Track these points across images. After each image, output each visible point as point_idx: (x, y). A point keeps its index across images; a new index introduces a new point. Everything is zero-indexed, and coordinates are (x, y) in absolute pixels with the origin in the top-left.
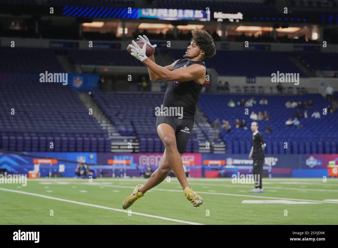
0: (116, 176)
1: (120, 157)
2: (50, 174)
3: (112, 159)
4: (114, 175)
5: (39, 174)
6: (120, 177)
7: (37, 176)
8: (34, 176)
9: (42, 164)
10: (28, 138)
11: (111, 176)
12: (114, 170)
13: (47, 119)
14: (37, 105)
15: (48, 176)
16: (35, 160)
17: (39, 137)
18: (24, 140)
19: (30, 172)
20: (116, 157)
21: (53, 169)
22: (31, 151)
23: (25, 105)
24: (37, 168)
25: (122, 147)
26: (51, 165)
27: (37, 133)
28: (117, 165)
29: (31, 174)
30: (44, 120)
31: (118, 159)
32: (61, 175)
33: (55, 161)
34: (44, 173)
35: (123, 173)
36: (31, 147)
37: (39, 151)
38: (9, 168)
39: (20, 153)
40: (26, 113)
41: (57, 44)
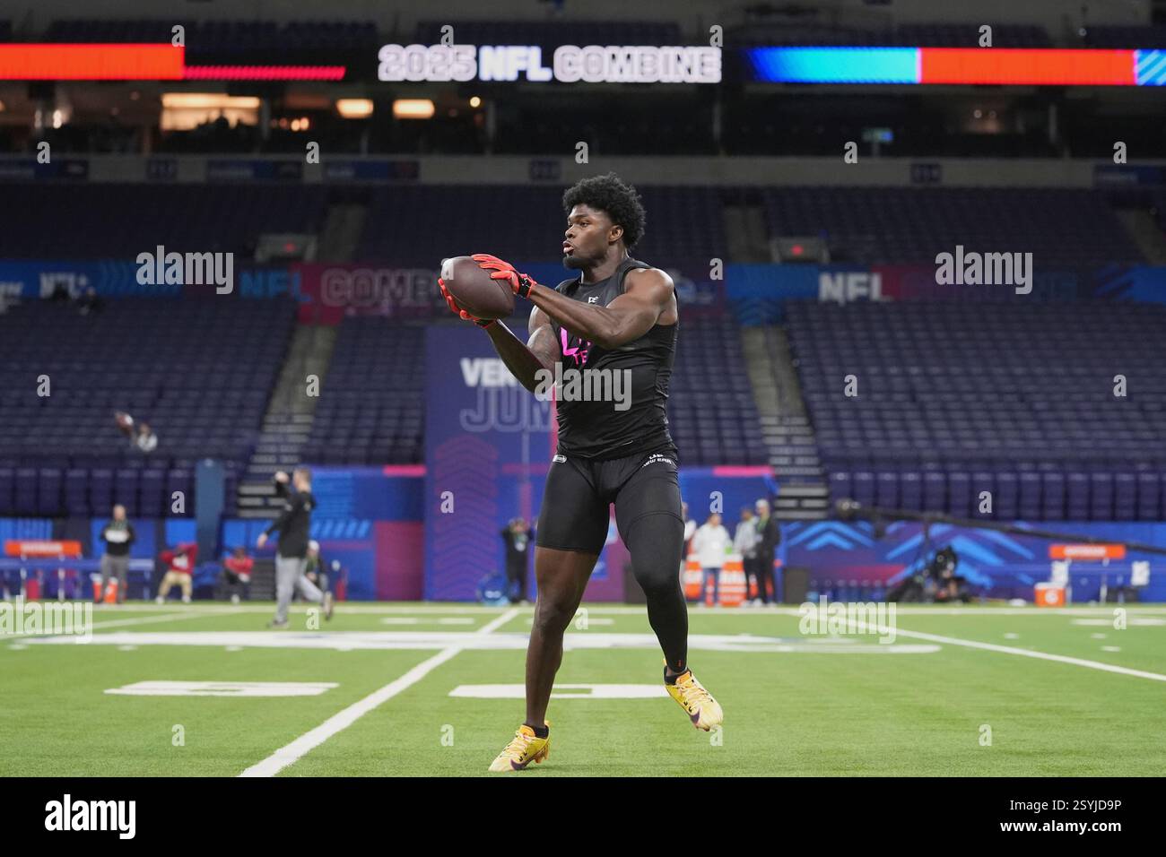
2: (1104, 592)
5: (1069, 593)
7: (1062, 601)
8: (1051, 598)
9: (1076, 561)
10: (1030, 477)
14: (1060, 370)
15: (1095, 597)
16: (1054, 549)
17: (1065, 474)
18: (1019, 483)
19: (1041, 586)
21: (1112, 577)
22: (1041, 519)
23: (1019, 371)
24: (1060, 572)
26: (1106, 562)
27: (1060, 463)
29: (1044, 592)
30: (1082, 420)
32: (1138, 596)
33: (1119, 552)
34: (1084, 590)
36: (1042, 506)
37: (1066, 517)
38: (972, 575)
39: (1008, 526)
40: (1022, 397)
41: (1120, 174)
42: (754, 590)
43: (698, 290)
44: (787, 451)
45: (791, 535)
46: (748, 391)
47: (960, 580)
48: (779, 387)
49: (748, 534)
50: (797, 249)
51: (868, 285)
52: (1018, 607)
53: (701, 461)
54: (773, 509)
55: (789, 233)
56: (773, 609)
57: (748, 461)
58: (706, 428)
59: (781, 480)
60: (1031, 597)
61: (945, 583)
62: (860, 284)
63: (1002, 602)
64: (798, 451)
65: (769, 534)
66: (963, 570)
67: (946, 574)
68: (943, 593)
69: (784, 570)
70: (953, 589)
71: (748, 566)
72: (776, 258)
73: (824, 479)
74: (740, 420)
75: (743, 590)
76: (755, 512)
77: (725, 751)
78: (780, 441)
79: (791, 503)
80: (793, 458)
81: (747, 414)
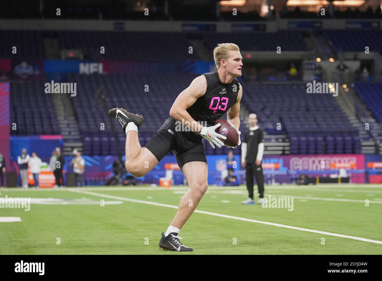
1: (267, 160)
5: (173, 182)
6: (267, 183)
7: (170, 184)
8: (166, 183)
9: (175, 170)
15: (182, 183)
16: (167, 165)
19: (162, 179)
24: (169, 174)
25: (269, 148)
29: (163, 182)
31: (265, 162)
34: (178, 180)
35: (270, 179)
40: (155, 109)
41: (191, 27)
43: (34, 69)
44: (68, 129)
45: (69, 161)
46: (53, 107)
48: (65, 106)
49: (54, 161)
50: (71, 54)
51: (98, 67)
52: (154, 187)
53: (35, 133)
54: (62, 151)
55: (68, 48)
56: (62, 189)
57: (53, 133)
58: (37, 121)
59: (66, 140)
60: (158, 183)
62: (95, 67)
63: (148, 185)
64: (72, 130)
65: (61, 161)
68: (126, 182)
69: (66, 174)
72: (63, 57)
73: (82, 140)
74: (50, 118)
77: (37, 241)
78: (65, 126)
79: (69, 149)
80: (70, 132)
81: (52, 116)
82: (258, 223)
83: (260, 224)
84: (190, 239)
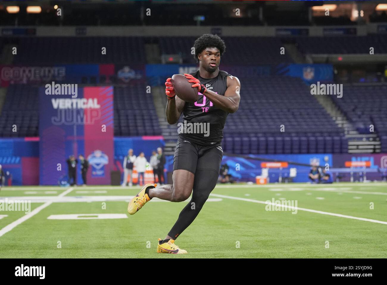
0: (354, 181)
1: (359, 159)
2: (280, 179)
3: (350, 160)
4: (352, 179)
5: (268, 180)
6: (359, 181)
7: (266, 182)
8: (262, 181)
9: (271, 168)
10: (254, 139)
11: (349, 181)
12: (352, 173)
13: (275, 117)
14: (264, 101)
15: (277, 181)
16: (263, 164)
17: (266, 137)
18: (250, 141)
19: (258, 177)
20: (354, 159)
21: (283, 174)
22: (258, 153)
23: (250, 101)
24: (265, 173)
25: (360, 147)
26: (281, 169)
27: (265, 134)
28: (356, 167)
29: (259, 180)
30: (272, 118)
31: (357, 160)
32: (292, 180)
33: (286, 165)
34: (273, 178)
35: (362, 176)
36: (258, 149)
37: (267, 153)
38: (234, 174)
39: (246, 156)
40: (251, 111)
41: (285, 32)
42: (157, 180)
43: (136, 73)
44: (168, 130)
45: (170, 160)
46: (154, 109)
47: (230, 176)
49: (155, 160)
50: (171, 59)
52: (250, 184)
53: (138, 134)
54: (163, 151)
55: (168, 53)
57: (154, 134)
58: (139, 122)
59: (166, 141)
60: (255, 181)
61: (224, 177)
63: (245, 183)
64: (172, 130)
65: (162, 160)
66: (231, 172)
67: (225, 173)
68: (224, 180)
69: (168, 173)
70: (227, 179)
71: (155, 171)
72: (164, 61)
74: (151, 119)
75: (153, 180)
76: (157, 152)
77: (144, 237)
78: (166, 127)
79: (170, 149)
80: (170, 133)
81: (154, 117)
82: (353, 219)
83: (356, 219)
84: (289, 234)
